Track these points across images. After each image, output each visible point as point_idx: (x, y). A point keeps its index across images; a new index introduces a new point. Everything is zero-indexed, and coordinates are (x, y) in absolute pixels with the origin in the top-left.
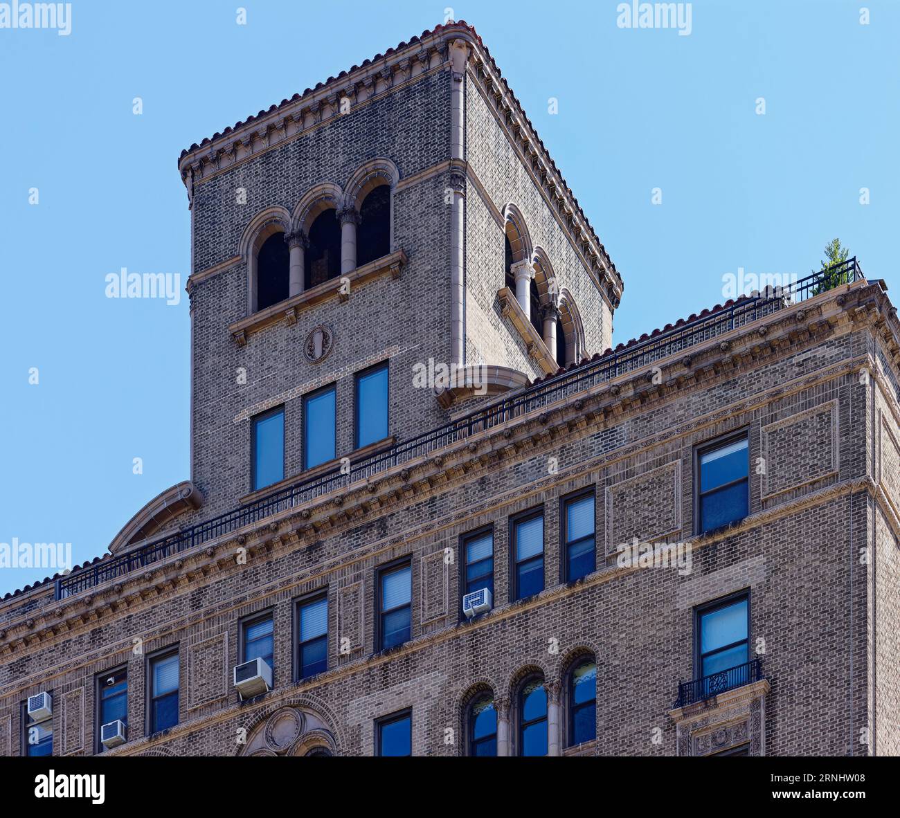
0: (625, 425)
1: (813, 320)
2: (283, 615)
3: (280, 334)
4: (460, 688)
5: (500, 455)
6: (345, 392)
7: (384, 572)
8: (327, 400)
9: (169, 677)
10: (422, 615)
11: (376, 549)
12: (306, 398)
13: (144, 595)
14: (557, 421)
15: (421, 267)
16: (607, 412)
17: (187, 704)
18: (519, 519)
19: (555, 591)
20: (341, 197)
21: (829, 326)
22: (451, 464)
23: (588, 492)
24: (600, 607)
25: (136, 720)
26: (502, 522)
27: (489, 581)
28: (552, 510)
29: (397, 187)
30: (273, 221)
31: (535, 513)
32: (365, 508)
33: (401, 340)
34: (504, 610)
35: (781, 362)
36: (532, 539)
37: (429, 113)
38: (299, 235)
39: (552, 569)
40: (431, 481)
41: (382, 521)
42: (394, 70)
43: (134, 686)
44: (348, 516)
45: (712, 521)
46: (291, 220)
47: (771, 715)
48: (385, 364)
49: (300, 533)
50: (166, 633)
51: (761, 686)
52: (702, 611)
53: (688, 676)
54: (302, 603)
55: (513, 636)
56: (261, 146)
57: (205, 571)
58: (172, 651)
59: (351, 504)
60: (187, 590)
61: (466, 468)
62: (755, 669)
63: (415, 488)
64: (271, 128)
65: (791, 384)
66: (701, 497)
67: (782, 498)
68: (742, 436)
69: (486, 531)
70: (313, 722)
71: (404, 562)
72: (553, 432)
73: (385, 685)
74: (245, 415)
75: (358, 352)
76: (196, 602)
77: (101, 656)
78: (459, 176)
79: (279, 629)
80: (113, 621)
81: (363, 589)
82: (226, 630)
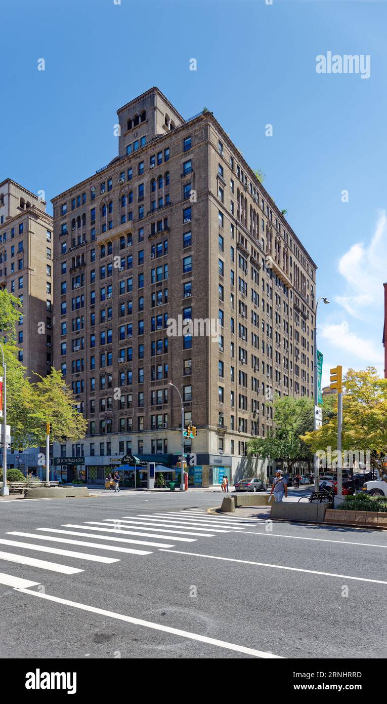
0: (173, 137)
1: (200, 118)
2: (126, 172)
3: (131, 134)
4: (150, 179)
5: (155, 144)
6: (139, 141)
7: (140, 164)
8: (137, 143)
9: (111, 183)
10: (145, 169)
11: (138, 160)
12: (134, 143)
13: (107, 171)
14: (163, 138)
15: (150, 122)
16: (171, 136)
17: (113, 186)
18: (159, 153)
19: (163, 163)
20: (139, 114)
21: (203, 119)
22: (148, 146)
23: (168, 148)
24: (170, 165)
25: (106, 190)
26: (156, 154)
27: (154, 163)
28: (163, 152)
29: (146, 111)
30: (137, 114)
31: (160, 152)
32: (137, 154)
33: (147, 132)
34: (156, 167)
35: (196, 125)
36: (161, 156)
37: (151, 100)
38: (133, 120)
39: (163, 160)
40: (146, 149)
41: (139, 157)
42: (146, 95)
43: (106, 185)
44: (135, 156)
45: (186, 149)
46: (132, 118)
47: (194, 176)
48: (145, 136)
49: (128, 159)
50: (110, 176)
51: (192, 173)
52: (185, 163)
53: (182, 173)
54: (129, 170)
55: (158, 171)
56: (128, 108)
57: (115, 167)
58: (111, 179)
59: (135, 154)
60: (113, 170)
61: (151, 147)
62: (192, 171)
63: (144, 151)
64: (129, 106)
65: (197, 128)
66: (185, 147)
67: (196, 145)
68: (190, 137)
69: (154, 156)
70: (130, 187)
71: (142, 162)
72: (163, 140)
73: (140, 180)
74: (126, 146)
75: (141, 135)
76: (114, 171)
77: (101, 181)
78: (155, 108)
79: (125, 175)
80: (103, 175)
81: (137, 167)
82: (118, 175)
